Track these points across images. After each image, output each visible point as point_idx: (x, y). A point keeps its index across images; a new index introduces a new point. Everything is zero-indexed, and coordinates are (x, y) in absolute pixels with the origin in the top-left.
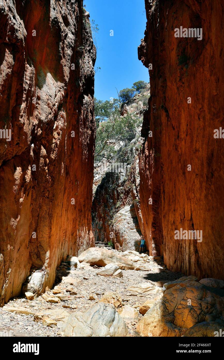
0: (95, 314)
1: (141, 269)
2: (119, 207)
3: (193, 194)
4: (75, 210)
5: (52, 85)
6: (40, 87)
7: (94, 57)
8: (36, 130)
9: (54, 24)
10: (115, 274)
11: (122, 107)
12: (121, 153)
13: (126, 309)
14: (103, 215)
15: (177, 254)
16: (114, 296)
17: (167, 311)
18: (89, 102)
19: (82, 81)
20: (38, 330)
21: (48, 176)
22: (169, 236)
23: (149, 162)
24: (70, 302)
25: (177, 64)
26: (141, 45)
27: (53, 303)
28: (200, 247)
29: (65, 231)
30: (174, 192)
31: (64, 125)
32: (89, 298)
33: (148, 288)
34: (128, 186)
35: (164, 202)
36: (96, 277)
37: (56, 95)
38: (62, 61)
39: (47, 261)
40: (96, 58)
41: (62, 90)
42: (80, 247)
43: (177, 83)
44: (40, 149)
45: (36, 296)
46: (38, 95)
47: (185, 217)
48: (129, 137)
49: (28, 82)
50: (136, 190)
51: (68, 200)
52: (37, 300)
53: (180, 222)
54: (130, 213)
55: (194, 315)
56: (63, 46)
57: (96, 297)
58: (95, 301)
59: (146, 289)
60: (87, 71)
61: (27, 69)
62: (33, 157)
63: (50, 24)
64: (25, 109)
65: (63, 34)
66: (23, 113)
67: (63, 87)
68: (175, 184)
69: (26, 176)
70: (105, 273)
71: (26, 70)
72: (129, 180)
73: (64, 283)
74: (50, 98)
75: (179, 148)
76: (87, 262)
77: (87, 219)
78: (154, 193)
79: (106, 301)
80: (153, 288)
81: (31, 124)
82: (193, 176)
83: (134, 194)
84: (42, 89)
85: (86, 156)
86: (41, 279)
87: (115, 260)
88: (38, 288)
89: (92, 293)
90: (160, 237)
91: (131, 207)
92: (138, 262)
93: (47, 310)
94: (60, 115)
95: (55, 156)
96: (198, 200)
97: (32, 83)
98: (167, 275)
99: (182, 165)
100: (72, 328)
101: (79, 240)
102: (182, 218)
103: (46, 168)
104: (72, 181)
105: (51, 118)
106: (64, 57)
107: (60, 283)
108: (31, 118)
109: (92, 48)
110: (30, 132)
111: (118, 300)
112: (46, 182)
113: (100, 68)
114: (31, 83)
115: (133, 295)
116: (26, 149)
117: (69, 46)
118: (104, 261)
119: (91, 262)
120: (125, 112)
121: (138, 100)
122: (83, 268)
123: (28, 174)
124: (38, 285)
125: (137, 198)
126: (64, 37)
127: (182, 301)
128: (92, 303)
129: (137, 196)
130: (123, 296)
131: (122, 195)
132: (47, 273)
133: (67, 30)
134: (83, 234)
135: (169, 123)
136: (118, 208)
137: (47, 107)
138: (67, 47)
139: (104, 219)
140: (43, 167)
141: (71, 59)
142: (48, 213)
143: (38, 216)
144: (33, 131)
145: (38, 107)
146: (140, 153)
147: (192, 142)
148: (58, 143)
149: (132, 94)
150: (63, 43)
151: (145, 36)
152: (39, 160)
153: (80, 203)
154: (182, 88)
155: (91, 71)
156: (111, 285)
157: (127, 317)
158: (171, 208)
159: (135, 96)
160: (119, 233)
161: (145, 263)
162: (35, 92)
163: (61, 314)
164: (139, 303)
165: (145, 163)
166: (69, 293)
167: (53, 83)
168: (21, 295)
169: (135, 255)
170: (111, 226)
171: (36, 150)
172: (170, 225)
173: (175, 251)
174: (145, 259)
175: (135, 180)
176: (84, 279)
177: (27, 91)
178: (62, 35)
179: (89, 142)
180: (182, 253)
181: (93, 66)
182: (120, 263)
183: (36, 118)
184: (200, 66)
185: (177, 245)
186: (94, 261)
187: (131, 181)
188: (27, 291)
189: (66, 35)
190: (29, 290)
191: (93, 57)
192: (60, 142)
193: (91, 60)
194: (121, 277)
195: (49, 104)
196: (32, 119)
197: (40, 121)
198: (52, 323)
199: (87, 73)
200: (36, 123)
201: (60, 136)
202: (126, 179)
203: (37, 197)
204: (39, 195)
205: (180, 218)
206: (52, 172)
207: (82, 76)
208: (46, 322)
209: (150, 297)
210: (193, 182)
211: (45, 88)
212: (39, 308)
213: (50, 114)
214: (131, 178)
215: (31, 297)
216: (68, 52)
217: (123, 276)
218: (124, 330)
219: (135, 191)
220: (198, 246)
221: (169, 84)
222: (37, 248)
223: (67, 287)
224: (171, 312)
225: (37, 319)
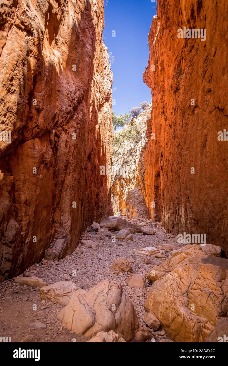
0: (99, 295)
5: (72, 84)
8: (57, 118)
10: (126, 238)
11: (132, 119)
15: (174, 221)
16: (124, 262)
17: (179, 290)
22: (168, 208)
37: (75, 93)
42: (102, 216)
44: (61, 135)
49: (47, 74)
55: (215, 302)
59: (152, 252)
65: (81, 42)
67: (82, 87)
74: (70, 93)
76: (107, 228)
79: (117, 266)
80: (158, 251)
81: (52, 112)
86: (63, 245)
87: (127, 226)
88: (59, 253)
90: (160, 209)
92: (145, 226)
100: (73, 312)
105: (70, 109)
111: (128, 265)
118: (119, 226)
121: (143, 115)
122: (103, 233)
123: (48, 154)
127: (197, 280)
132: (69, 239)
133: (85, 41)
135: (167, 124)
138: (85, 55)
144: (54, 118)
145: (59, 99)
148: (78, 131)
150: (82, 50)
157: (136, 285)
162: (56, 86)
163: (68, 287)
170: (125, 201)
173: (173, 219)
177: (45, 81)
182: (131, 228)
183: (57, 109)
185: (175, 215)
186: (111, 226)
189: (84, 45)
194: (131, 240)
195: (69, 98)
197: (61, 111)
200: (57, 112)
201: (80, 126)
211: (65, 84)
213: (70, 106)
217: (133, 239)
218: (131, 315)
222: (60, 218)
224: (184, 293)
225: (43, 293)
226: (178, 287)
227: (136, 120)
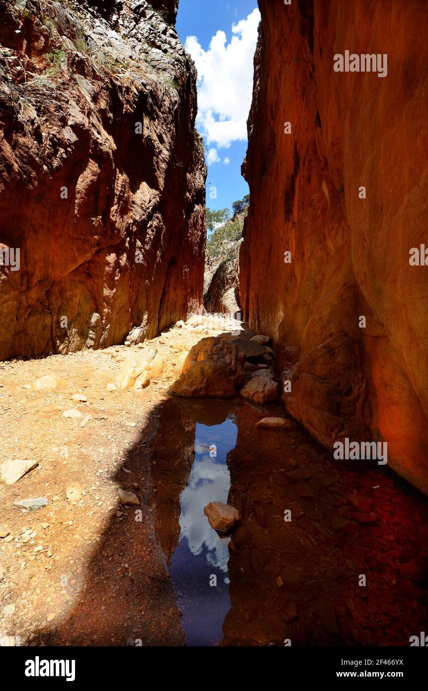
2: (227, 289)
4: (186, 289)
6: (134, 192)
7: (205, 174)
9: (147, 142)
11: (235, 215)
12: (231, 250)
14: (216, 294)
18: (199, 211)
19: (192, 193)
31: (159, 225)
34: (234, 274)
37: (150, 201)
38: (156, 173)
39: (144, 322)
40: (207, 175)
42: (190, 315)
44: (135, 242)
45: (133, 344)
46: (133, 200)
49: (120, 189)
52: (133, 347)
54: (234, 293)
56: (157, 160)
60: (198, 185)
61: (119, 178)
62: (128, 247)
63: (143, 142)
64: (117, 210)
66: (115, 213)
67: (158, 195)
69: (120, 261)
74: (144, 203)
84: (136, 194)
91: (235, 289)
94: (154, 216)
95: (150, 247)
97: (125, 190)
104: (181, 268)
106: (159, 170)
107: (159, 336)
108: (124, 217)
109: (203, 167)
110: (124, 228)
114: (123, 189)
116: (120, 241)
117: (164, 161)
124: (136, 338)
125: (238, 282)
126: (158, 153)
131: (230, 281)
132: (144, 330)
134: (194, 307)
137: (141, 210)
139: (217, 297)
141: (166, 172)
143: (138, 291)
144: (127, 229)
145: (132, 210)
148: (152, 237)
149: (241, 205)
150: (158, 157)
152: (134, 250)
155: (202, 186)
159: (244, 207)
167: (147, 191)
168: (121, 343)
171: (132, 243)
178: (156, 151)
179: (199, 241)
181: (203, 182)
188: (126, 341)
189: (160, 152)
190: (128, 340)
192: (154, 237)
193: (202, 176)
196: (126, 218)
197: (135, 221)
199: (197, 187)
203: (135, 277)
207: (191, 189)
211: (139, 193)
213: (144, 215)
215: (128, 344)
216: (162, 166)
219: (237, 278)
227: (238, 216)
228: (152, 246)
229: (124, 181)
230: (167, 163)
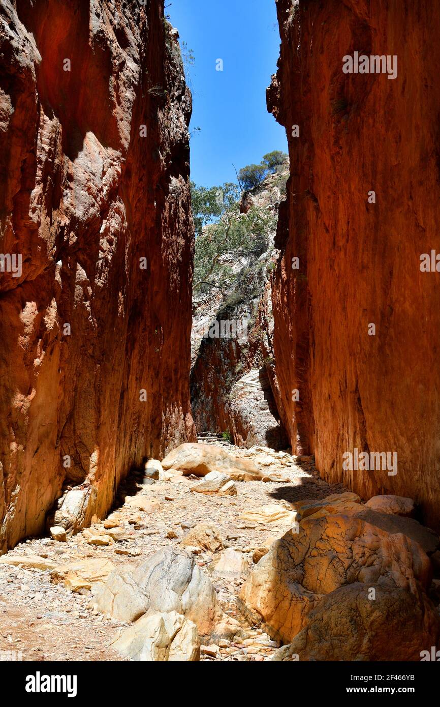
0: (156, 569)
1: (273, 479)
2: (241, 372)
3: (359, 345)
4: (157, 377)
5: (96, 154)
7: (189, 108)
8: (66, 235)
9: (97, 43)
10: (222, 490)
11: (245, 197)
12: (242, 278)
13: (226, 555)
14: (213, 386)
15: (335, 451)
16: (209, 532)
17: (291, 560)
18: (180, 189)
19: (165, 150)
20: (53, 600)
21: (92, 318)
22: (322, 420)
23: (288, 291)
24: (131, 543)
25: (330, 114)
26: (271, 86)
27: (100, 546)
28: (371, 439)
29: (137, 415)
30: (328, 343)
31: (122, 227)
32: (167, 535)
33: (276, 514)
34: (256, 335)
35: (314, 361)
36: (188, 496)
37: (104, 173)
38: (114, 110)
39: (93, 471)
40: (191, 111)
41: (117, 164)
42: (168, 443)
43: (330, 149)
44: (75, 270)
45: (71, 533)
46: (69, 172)
47: (346, 386)
48: (255, 250)
49: (47, 148)
50: (269, 341)
51: (141, 361)
52: (73, 540)
53: (339, 396)
54: (260, 381)
55: (337, 569)
56: (117, 83)
57: (179, 531)
58: (177, 540)
59: (272, 516)
60: (176, 133)
61: (45, 124)
62: (60, 283)
63: (90, 43)
64: (42, 198)
65: (115, 61)
66: (38, 204)
67: (118, 158)
68: (331, 328)
69: (46, 319)
70: (205, 487)
71: (42, 126)
72: (256, 324)
73: (129, 507)
74: (92, 177)
75: (336, 264)
76: (178, 469)
77: (182, 394)
78: (298, 346)
79: (195, 540)
80: (286, 514)
81: (56, 224)
82: (358, 313)
83: (266, 349)
84: (77, 161)
85: (176, 285)
86: (83, 503)
87: (227, 465)
88: (75, 518)
89: (176, 524)
90: (309, 423)
91: (260, 372)
92: (271, 466)
93: (86, 558)
94: (113, 208)
95: (105, 281)
96: (367, 356)
97: (55, 150)
98: (317, 489)
99: (341, 294)
100: (113, 596)
101: (167, 430)
102: (342, 389)
103: (88, 303)
104: (148, 327)
105: (94, 213)
106: (119, 103)
107: (122, 507)
108: (54, 213)
109: (183, 94)
110: (53, 238)
111: (216, 538)
112: (88, 328)
113: (199, 129)
114: (53, 149)
115: (249, 528)
116: (45, 270)
117: (129, 84)
118: (208, 466)
119: (185, 469)
120: (249, 206)
121: (271, 185)
122: (169, 480)
123: (50, 314)
124: (76, 514)
125: (271, 355)
126: (119, 67)
127: (318, 542)
128: (172, 543)
129: (270, 352)
130: (230, 530)
131: (245, 351)
132: (94, 491)
133: (124, 54)
134: (173, 421)
135: (319, 221)
136: (239, 372)
137: (85, 193)
138: (124, 86)
139: (216, 394)
140: (81, 302)
141: (133, 107)
142: (94, 384)
143: (75, 390)
144: (59, 238)
145: (69, 194)
146: (274, 276)
147: (355, 252)
148: (110, 258)
149: (260, 176)
150: (117, 78)
151: (278, 68)
152: (72, 289)
153: (167, 366)
154: (339, 157)
155: (183, 134)
156: (212, 509)
157: (228, 569)
158: (324, 370)
159: (266, 179)
160: (241, 416)
161: (283, 468)
162: (63, 166)
163: (101, 568)
164: (256, 542)
165: (281, 294)
166: (133, 525)
167: (98, 152)
168: (43, 532)
169: (268, 454)
170: (227, 405)
171: (68, 272)
172: (323, 401)
173: (332, 446)
174: (284, 461)
175: (267, 323)
176: (167, 499)
177: (43, 163)
178: (115, 63)
179: (180, 259)
180: (343, 449)
181: (185, 125)
182: (236, 470)
183: (66, 214)
184: (369, 115)
185: (336, 436)
186: (189, 466)
187: (261, 326)
188: (53, 524)
189: (123, 64)
190: (58, 523)
191: (186, 109)
192: (113, 257)
193: (182, 114)
194: (233, 495)
195: (91, 188)
196: (56, 215)
197: (74, 219)
198: (82, 585)
199: (174, 137)
200: (65, 223)
201: (114, 246)
202: (252, 322)
203: (72, 356)
204: (75, 353)
205: (339, 388)
206: (99, 311)
207: (164, 143)
208: (70, 584)
209: (278, 530)
210: (359, 324)
211: (82, 159)
212: (72, 556)
213: (93, 205)
214: (260, 320)
215: (60, 535)
216: (127, 94)
217: (236, 492)
218: (209, 599)
219: (267, 344)
220: (368, 437)
221: (318, 151)
222: (74, 447)
223: (132, 515)
224: (298, 563)
225: (56, 579)
226: (289, 556)
227: (253, 199)
228: (109, 279)
229: (54, 130)
230: (137, 89)
